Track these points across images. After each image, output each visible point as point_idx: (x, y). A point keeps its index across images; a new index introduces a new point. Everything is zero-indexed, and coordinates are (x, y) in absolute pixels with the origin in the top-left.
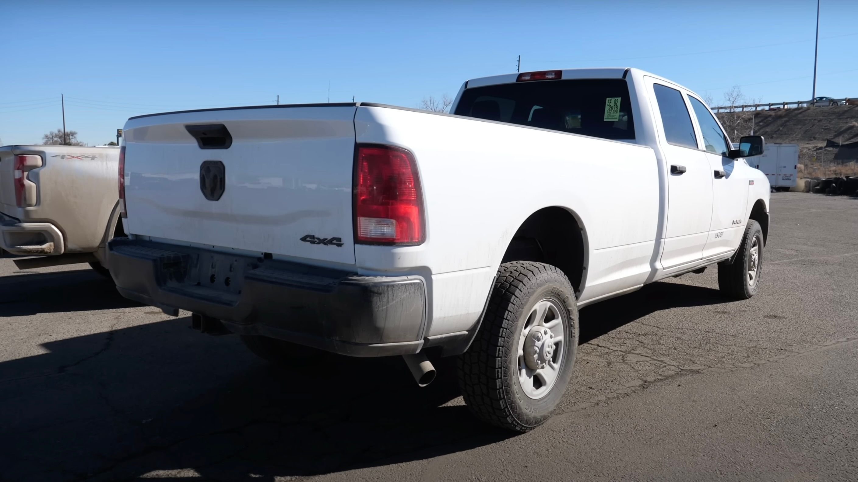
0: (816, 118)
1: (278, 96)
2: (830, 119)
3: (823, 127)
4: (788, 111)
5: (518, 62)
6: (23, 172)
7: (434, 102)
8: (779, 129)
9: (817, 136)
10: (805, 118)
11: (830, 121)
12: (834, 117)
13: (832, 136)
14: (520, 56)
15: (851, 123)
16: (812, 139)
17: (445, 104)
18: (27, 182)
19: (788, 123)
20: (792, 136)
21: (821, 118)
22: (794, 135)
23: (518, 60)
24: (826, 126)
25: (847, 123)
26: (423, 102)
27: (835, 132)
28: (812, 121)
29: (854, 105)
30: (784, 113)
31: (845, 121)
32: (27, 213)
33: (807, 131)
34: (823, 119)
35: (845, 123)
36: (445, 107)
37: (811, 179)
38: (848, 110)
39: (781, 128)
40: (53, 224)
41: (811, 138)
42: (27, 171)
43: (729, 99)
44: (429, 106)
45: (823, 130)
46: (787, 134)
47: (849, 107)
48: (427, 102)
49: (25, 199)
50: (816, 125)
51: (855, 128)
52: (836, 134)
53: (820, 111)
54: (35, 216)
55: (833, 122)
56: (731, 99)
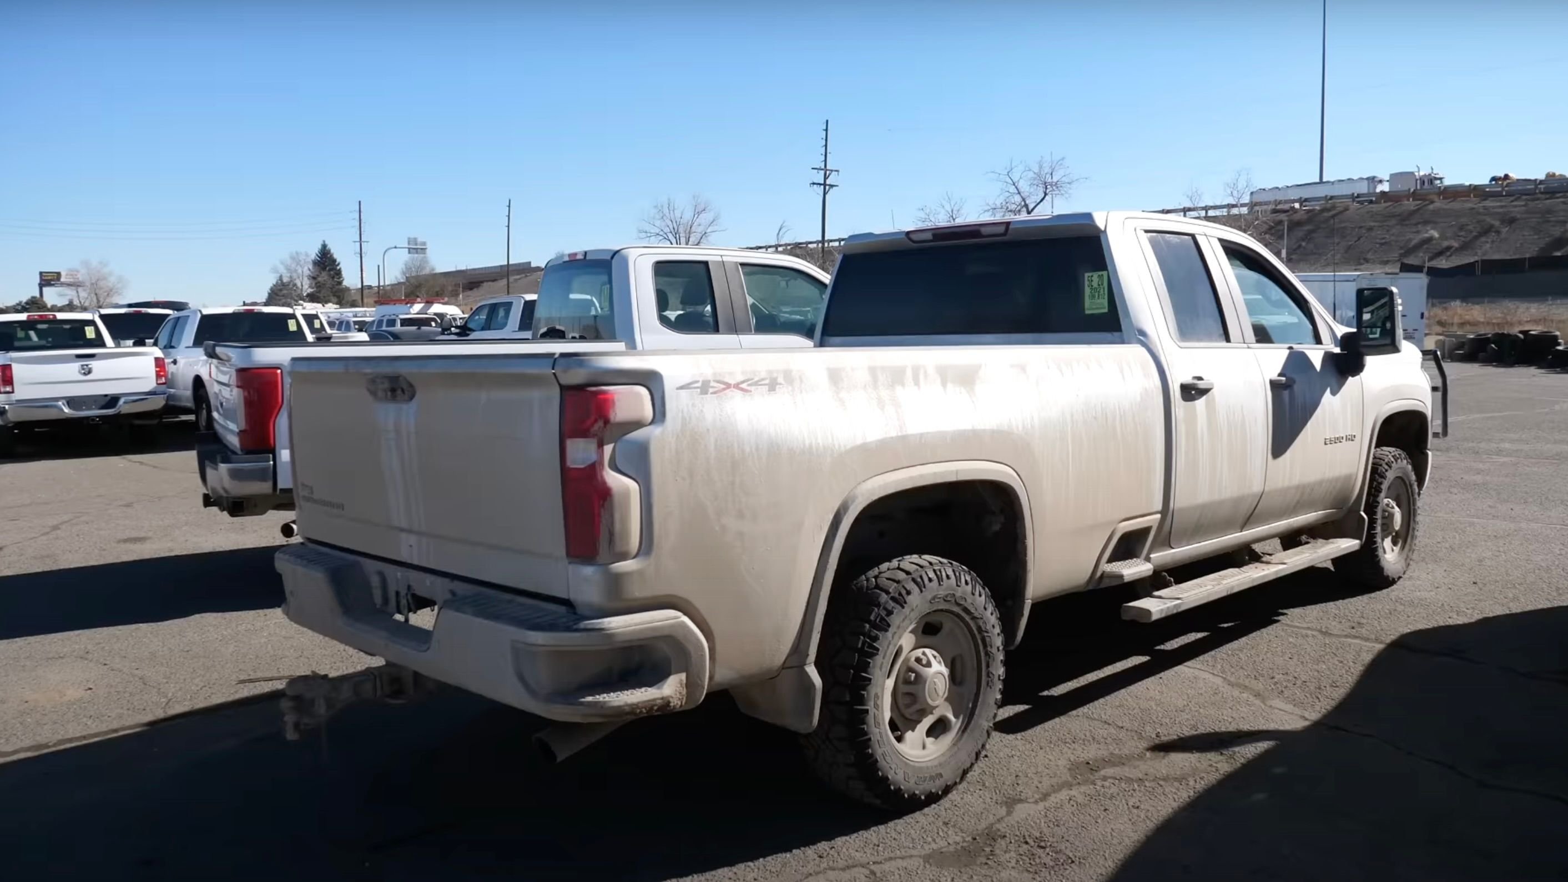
0: (1363, 225)
1: (360, 202)
2: (1387, 226)
3: (1378, 241)
4: (1310, 214)
5: (825, 132)
6: (601, 445)
7: (676, 207)
8: (1300, 246)
9: (1369, 256)
10: (1343, 225)
11: (1388, 231)
12: (1393, 222)
13: (1396, 255)
14: (827, 121)
15: (1426, 233)
16: (1362, 261)
17: (697, 211)
18: (614, 479)
19: (1314, 235)
20: (1325, 258)
21: (1372, 224)
22: (1329, 256)
23: (825, 128)
24: (1384, 238)
25: (1418, 232)
26: (656, 207)
27: (1401, 248)
28: (1357, 230)
29: (1424, 200)
30: (1305, 217)
31: (1415, 230)
32: (615, 582)
33: (1349, 247)
34: (1374, 226)
35: (1415, 232)
36: (696, 216)
37: (1446, 336)
38: (1419, 209)
39: (1304, 244)
40: (685, 614)
41: (1359, 259)
42: (612, 443)
43: (1232, 193)
44: (667, 214)
45: (1378, 246)
46: (1315, 254)
47: (1417, 205)
48: (662, 206)
49: (611, 534)
50: (1364, 238)
51: (1434, 242)
52: (1402, 251)
53: (1368, 212)
54: (637, 591)
55: (1394, 231)
56: (1235, 193)
